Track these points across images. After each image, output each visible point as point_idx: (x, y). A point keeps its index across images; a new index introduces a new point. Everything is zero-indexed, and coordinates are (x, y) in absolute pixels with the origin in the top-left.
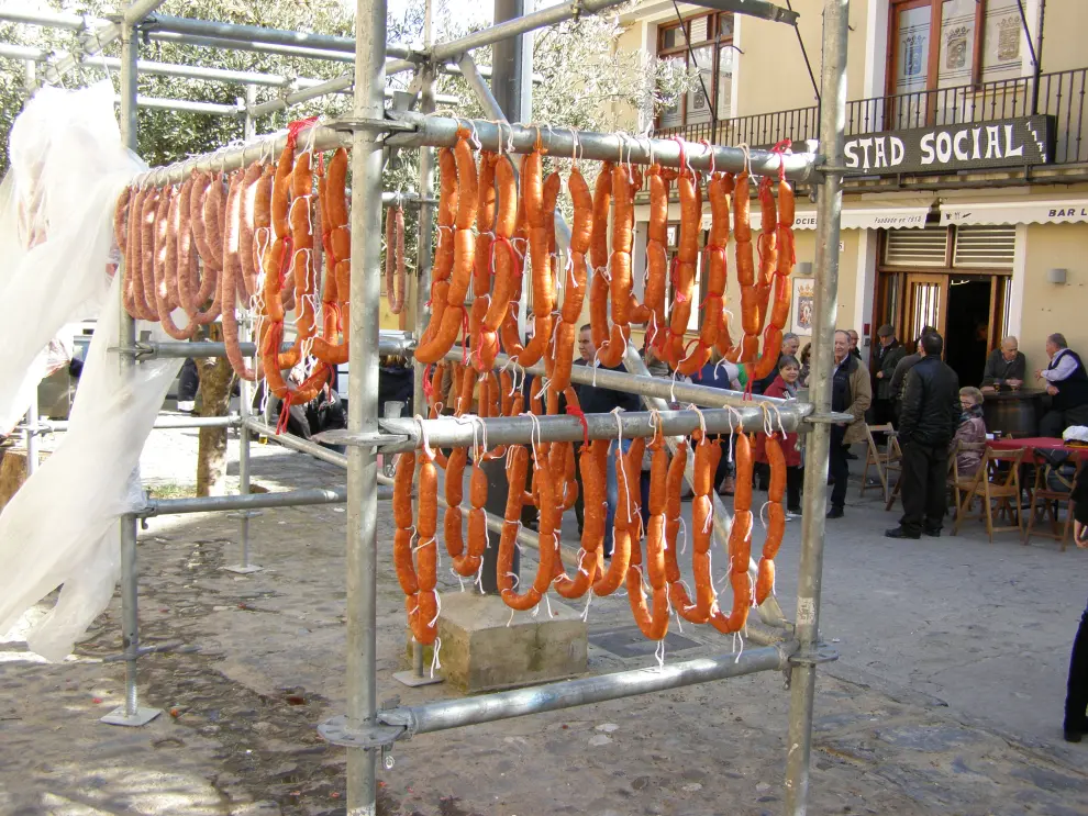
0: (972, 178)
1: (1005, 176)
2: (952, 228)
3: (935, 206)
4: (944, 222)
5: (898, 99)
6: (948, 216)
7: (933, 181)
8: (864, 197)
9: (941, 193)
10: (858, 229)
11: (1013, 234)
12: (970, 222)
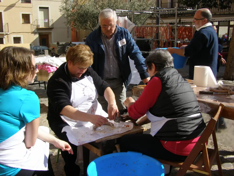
0: (186, 15)
1: (191, 15)
2: (183, 22)
3: (180, 19)
4: (181, 22)
5: (174, 3)
6: (182, 21)
7: (180, 15)
8: (168, 18)
9: (181, 17)
10: (168, 23)
11: (192, 23)
12: (185, 21)
